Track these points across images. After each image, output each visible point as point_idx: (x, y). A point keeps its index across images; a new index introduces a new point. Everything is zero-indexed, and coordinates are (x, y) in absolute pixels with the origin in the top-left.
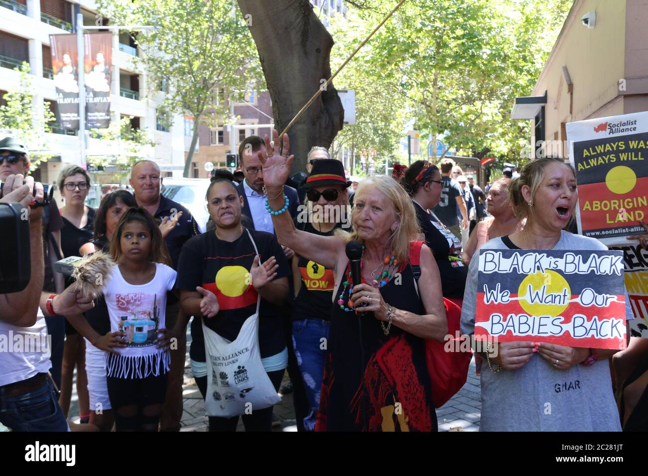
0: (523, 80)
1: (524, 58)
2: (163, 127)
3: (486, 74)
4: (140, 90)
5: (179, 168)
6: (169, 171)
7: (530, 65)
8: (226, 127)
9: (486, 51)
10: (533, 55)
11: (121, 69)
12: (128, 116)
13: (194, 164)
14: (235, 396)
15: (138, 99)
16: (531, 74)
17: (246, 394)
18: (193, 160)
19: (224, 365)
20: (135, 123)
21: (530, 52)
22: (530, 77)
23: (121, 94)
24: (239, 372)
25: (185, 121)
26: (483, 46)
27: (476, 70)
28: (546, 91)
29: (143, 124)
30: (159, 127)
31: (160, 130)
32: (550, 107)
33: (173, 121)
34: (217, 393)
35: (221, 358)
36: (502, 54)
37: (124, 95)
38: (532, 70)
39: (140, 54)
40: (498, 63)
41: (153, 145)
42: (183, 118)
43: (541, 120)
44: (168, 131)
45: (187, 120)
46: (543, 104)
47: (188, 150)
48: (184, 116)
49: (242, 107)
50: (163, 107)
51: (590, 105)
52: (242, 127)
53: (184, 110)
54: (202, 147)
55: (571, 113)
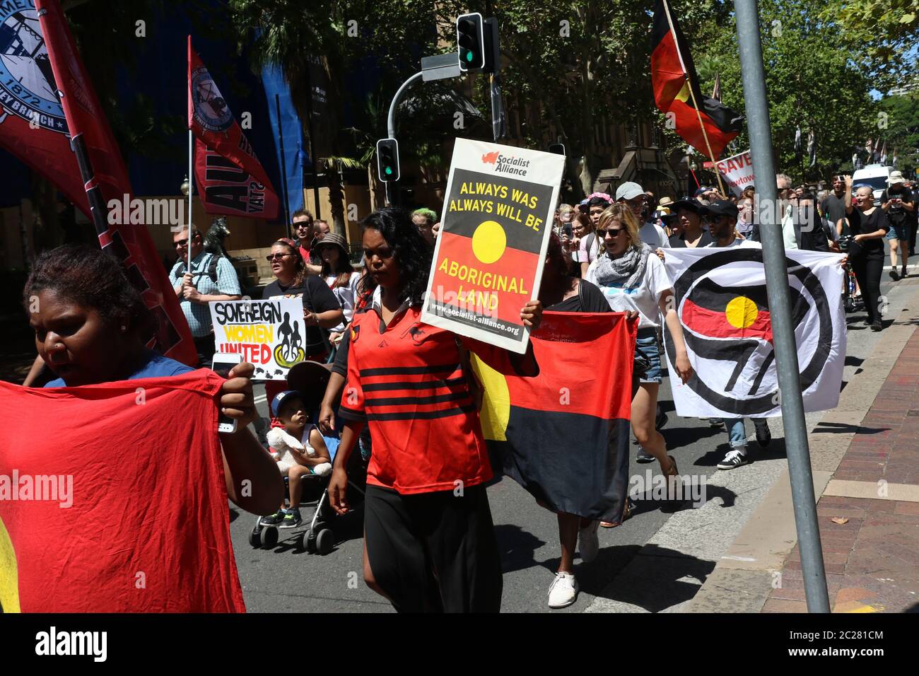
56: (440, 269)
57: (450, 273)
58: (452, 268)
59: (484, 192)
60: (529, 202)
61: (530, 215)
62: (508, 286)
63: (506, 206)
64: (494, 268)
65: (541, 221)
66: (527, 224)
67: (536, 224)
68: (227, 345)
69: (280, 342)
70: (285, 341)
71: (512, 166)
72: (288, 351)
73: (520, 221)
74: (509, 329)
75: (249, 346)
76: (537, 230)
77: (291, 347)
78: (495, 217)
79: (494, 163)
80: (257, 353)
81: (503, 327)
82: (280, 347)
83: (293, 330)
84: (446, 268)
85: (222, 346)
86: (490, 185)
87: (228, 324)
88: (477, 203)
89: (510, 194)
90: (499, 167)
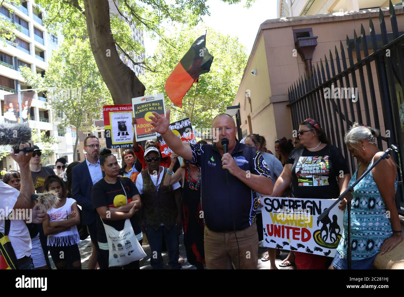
0: (228, 99)
1: (227, 90)
2: (61, 134)
3: (211, 97)
4: (49, 118)
5: (71, 153)
6: (66, 155)
7: (230, 92)
8: (92, 132)
9: (210, 87)
10: (231, 88)
11: (39, 109)
12: (45, 131)
13: (78, 151)
14: (126, 255)
15: (48, 122)
16: (231, 96)
17: (131, 253)
18: (77, 149)
19: (119, 240)
20: (48, 133)
21: (229, 86)
22: (230, 97)
23: (40, 121)
24: (127, 243)
25: (72, 131)
26: (209, 85)
27: (207, 96)
28: (239, 103)
29: (51, 134)
30: (59, 135)
31: (60, 136)
32: (242, 110)
33: (66, 131)
34: (115, 255)
35: (117, 238)
36: (218, 88)
37: (41, 121)
38: (231, 94)
39: (48, 101)
40: (216, 92)
41: (58, 143)
42: (71, 129)
43: (238, 116)
44: (64, 136)
45: (73, 130)
46: (238, 109)
47: (75, 144)
48: (71, 128)
49: (98, 121)
50: (60, 125)
51: (259, 107)
52: (99, 131)
53: (71, 125)
54: (81, 142)
55: (251, 111)
60: (157, 104)
63: (151, 107)
65: (162, 107)
66: (158, 109)
68: (272, 225)
69: (320, 228)
70: (324, 228)
71: (150, 99)
72: (327, 235)
73: (156, 109)
75: (291, 228)
77: (329, 233)
78: (149, 111)
80: (298, 234)
82: (319, 232)
83: (332, 221)
84: (139, 127)
85: (268, 226)
86: (145, 105)
87: (274, 212)
88: (143, 110)
89: (152, 105)
90: (147, 101)
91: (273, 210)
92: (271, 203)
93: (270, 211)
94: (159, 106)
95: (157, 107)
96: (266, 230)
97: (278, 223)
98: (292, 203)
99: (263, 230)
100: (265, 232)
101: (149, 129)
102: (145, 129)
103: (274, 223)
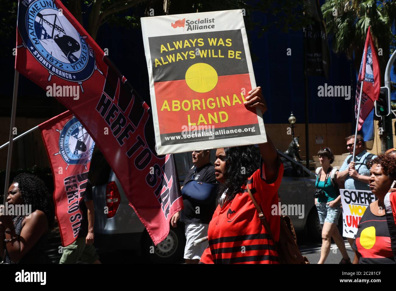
56: (162, 110)
57: (174, 110)
58: (174, 105)
59: (183, 46)
60: (225, 43)
61: (229, 51)
62: (231, 102)
63: (206, 51)
64: (214, 93)
65: (241, 52)
66: (229, 57)
67: (237, 55)
68: (351, 217)
71: (200, 25)
73: (223, 57)
74: (246, 130)
76: (240, 58)
78: (199, 60)
79: (183, 26)
81: (240, 131)
84: (168, 107)
85: (347, 217)
86: (186, 41)
87: (352, 204)
88: (179, 57)
89: (206, 43)
90: (190, 28)
91: (352, 202)
92: (349, 195)
93: (348, 203)
94: (230, 48)
95: (225, 51)
96: (346, 221)
97: (356, 214)
98: (367, 196)
99: (343, 221)
100: (344, 222)
101: (201, 116)
102: (189, 116)
103: (352, 215)
